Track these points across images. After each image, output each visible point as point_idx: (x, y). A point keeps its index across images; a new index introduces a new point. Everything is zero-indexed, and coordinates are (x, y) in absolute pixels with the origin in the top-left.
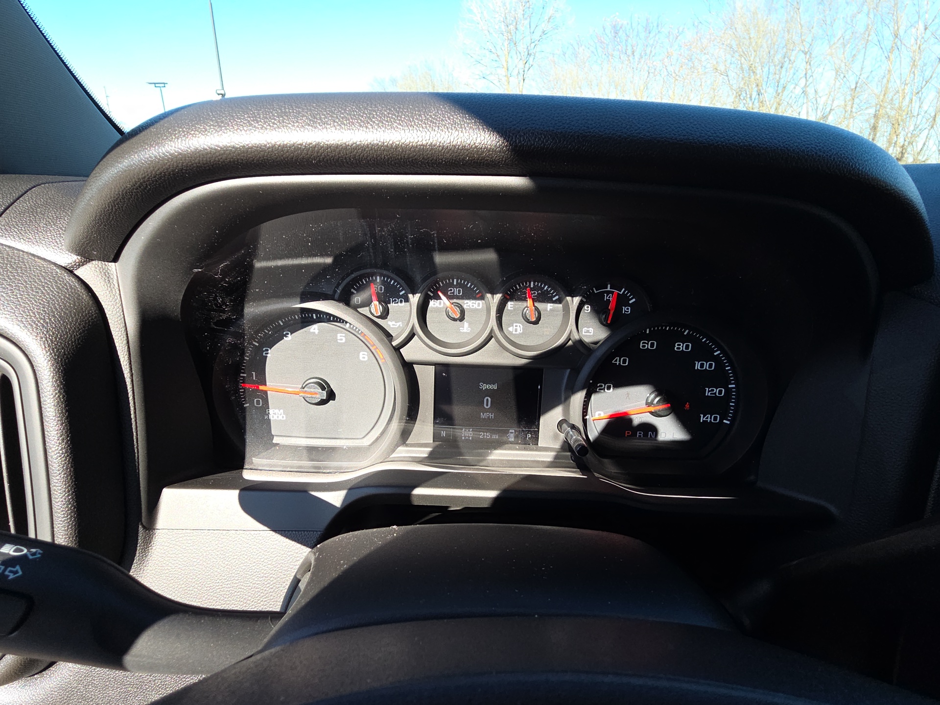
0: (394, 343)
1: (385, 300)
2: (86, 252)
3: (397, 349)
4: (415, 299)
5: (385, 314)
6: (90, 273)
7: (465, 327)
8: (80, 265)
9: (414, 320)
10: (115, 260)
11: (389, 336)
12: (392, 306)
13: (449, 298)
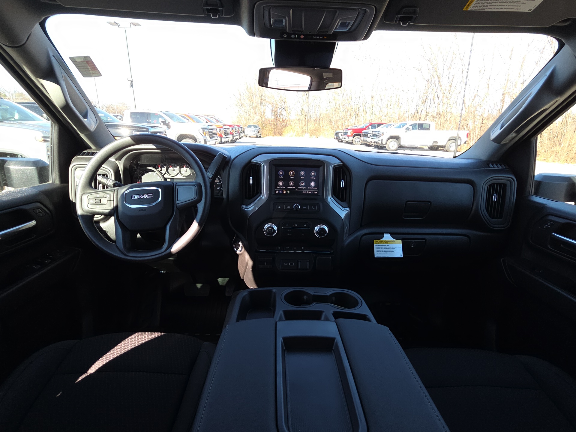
0: (162, 174)
1: (161, 168)
2: (117, 160)
3: (163, 176)
4: (165, 167)
5: (161, 170)
6: (117, 162)
7: (175, 172)
8: (116, 161)
9: (165, 171)
10: (120, 160)
11: (162, 173)
12: (162, 169)
13: (172, 167)
